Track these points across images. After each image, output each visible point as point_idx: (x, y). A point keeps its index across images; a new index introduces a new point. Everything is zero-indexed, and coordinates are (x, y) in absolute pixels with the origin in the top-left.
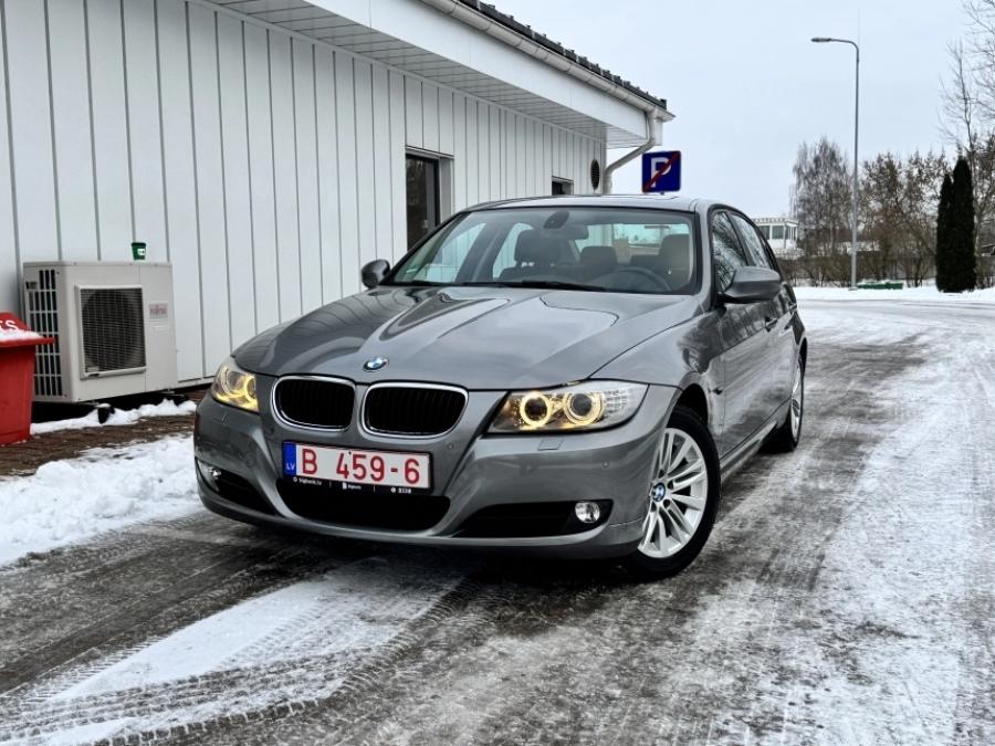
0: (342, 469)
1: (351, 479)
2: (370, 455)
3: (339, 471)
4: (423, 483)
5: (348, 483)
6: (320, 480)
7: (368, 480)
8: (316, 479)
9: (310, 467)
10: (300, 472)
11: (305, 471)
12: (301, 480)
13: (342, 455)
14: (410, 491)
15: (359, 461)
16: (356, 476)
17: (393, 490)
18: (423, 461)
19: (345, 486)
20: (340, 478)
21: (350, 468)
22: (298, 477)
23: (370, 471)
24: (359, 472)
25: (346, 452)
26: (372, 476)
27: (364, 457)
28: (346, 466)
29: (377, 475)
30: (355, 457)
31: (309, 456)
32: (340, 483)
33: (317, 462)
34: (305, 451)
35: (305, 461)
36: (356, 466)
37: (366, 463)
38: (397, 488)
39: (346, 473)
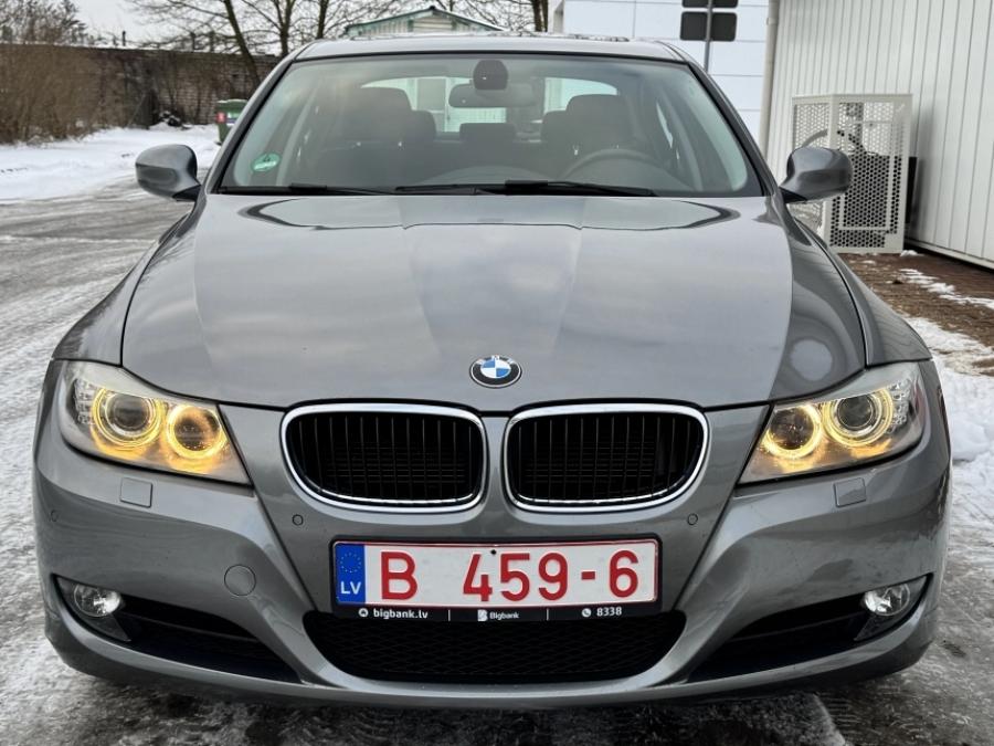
0: (477, 583)
1: (497, 600)
2: (538, 553)
3: (468, 589)
4: (646, 593)
5: (489, 610)
6: (424, 609)
7: (534, 600)
8: (415, 609)
9: (399, 586)
10: (374, 596)
11: (386, 594)
12: (376, 613)
13: (476, 559)
14: (619, 611)
15: (513, 567)
16: (507, 595)
17: (587, 613)
18: (646, 553)
19: (482, 617)
20: (473, 601)
21: (495, 583)
22: (370, 608)
23: (536, 582)
24: (515, 586)
25: (484, 551)
26: (543, 592)
27: (526, 557)
28: (485, 579)
29: (554, 588)
30: (506, 559)
31: (397, 566)
32: (474, 611)
33: (415, 576)
34: (386, 557)
35: (387, 576)
36: (506, 576)
37: (530, 569)
38: (594, 608)
39: (485, 591)
